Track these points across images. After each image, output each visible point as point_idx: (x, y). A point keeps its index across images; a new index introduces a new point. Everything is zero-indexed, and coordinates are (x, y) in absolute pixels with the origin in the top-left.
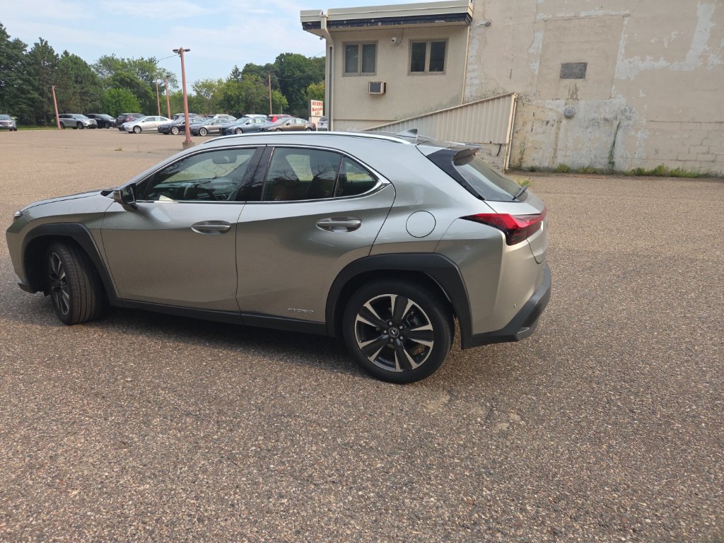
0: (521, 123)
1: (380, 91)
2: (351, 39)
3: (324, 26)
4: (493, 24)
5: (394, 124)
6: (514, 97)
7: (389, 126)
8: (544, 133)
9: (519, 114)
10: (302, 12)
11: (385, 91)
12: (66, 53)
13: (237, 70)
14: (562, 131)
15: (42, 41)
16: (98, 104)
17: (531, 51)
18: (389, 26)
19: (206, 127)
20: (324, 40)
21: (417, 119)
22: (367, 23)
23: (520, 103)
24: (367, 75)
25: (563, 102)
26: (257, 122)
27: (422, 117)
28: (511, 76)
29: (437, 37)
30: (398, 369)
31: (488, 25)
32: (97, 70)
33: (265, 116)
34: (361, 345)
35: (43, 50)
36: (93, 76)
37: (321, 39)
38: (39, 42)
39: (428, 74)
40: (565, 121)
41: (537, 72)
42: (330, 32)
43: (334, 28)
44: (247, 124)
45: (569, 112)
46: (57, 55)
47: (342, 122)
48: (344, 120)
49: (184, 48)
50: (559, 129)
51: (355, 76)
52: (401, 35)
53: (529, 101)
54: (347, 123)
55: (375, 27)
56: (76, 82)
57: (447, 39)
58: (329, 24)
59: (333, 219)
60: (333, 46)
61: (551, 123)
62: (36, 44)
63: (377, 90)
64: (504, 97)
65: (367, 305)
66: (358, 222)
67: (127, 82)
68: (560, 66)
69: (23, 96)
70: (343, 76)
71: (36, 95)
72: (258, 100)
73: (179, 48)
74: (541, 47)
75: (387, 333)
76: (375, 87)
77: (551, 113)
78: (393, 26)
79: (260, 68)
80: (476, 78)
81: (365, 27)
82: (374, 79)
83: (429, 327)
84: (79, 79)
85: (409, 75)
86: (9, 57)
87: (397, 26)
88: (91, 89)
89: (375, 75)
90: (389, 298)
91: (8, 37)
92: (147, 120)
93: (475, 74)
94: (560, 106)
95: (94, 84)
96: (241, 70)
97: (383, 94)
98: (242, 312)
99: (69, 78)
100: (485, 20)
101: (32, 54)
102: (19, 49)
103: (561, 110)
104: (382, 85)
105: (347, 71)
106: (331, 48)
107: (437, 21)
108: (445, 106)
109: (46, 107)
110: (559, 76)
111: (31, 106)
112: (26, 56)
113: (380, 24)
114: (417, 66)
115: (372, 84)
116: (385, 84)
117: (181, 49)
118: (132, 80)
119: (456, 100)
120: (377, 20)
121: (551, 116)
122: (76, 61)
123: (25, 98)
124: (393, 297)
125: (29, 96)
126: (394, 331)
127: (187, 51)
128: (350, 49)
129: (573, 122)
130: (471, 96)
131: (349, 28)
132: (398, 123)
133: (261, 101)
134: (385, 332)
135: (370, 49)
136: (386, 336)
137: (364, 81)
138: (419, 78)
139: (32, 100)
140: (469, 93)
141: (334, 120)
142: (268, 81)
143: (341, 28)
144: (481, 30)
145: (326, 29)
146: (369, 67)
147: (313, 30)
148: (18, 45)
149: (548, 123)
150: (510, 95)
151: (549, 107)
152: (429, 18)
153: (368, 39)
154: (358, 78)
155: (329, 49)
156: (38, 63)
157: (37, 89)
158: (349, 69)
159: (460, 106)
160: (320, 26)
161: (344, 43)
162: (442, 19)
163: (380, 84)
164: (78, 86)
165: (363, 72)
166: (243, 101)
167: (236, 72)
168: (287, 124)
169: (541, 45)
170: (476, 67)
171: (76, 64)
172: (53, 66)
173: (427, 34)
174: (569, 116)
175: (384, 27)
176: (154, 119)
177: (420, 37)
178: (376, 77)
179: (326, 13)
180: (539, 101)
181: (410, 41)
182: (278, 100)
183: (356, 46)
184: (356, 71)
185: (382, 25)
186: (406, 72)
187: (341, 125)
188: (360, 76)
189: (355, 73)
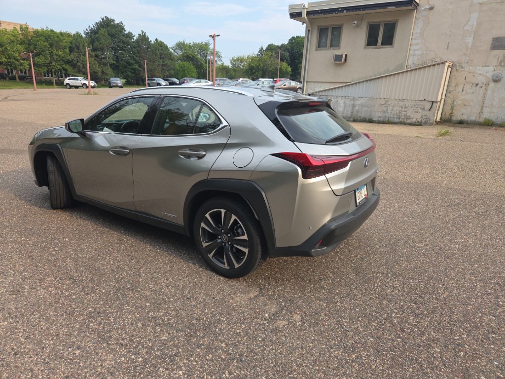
0: (454, 85)
1: (342, 61)
2: (323, 24)
3: (304, 15)
4: (435, 8)
5: (349, 85)
6: (447, 64)
7: (345, 86)
8: (473, 93)
9: (453, 78)
10: (290, 6)
11: (346, 60)
12: (156, 40)
13: (262, 48)
14: (489, 92)
15: (143, 32)
16: (172, 72)
17: (467, 28)
18: (352, 13)
20: (305, 24)
21: (367, 81)
22: (335, 11)
23: (454, 69)
24: (333, 50)
25: (492, 68)
26: (265, 83)
27: (371, 80)
28: (448, 47)
29: (389, 19)
30: (226, 267)
31: (431, 8)
32: (174, 50)
33: (272, 80)
34: (205, 245)
35: (143, 38)
36: (171, 54)
37: (303, 24)
38: (141, 33)
39: (380, 48)
40: (492, 84)
41: (470, 45)
42: (308, 19)
43: (311, 16)
44: (258, 85)
45: (497, 77)
46: (151, 41)
47: (313, 83)
48: (314, 82)
50: (486, 90)
51: (324, 50)
52: (361, 19)
53: (462, 67)
54: (316, 84)
55: (341, 14)
56: (160, 58)
57: (397, 21)
58: (308, 13)
59: (190, 150)
60: (310, 29)
61: (480, 85)
62: (139, 35)
63: (340, 60)
64: (439, 64)
65: (207, 215)
66: (204, 153)
67: (190, 58)
68: (491, 40)
69: (130, 67)
70: (316, 50)
71: (136, 66)
72: (271, 69)
73: (213, 34)
74: (475, 25)
75: (221, 239)
76: (338, 58)
77: (480, 78)
78: (354, 13)
79: (278, 47)
80: (418, 49)
81: (334, 14)
82: (338, 52)
83: (245, 237)
84: (162, 56)
85: (365, 48)
86: (124, 43)
87: (358, 12)
88: (169, 62)
89: (339, 49)
90: (221, 212)
91: (125, 31)
92: (197, 82)
93: (418, 47)
94: (490, 72)
95: (171, 59)
96: (265, 49)
97: (344, 63)
98: (138, 212)
99: (156, 56)
100: (429, 5)
101: (137, 41)
102: (129, 37)
103: (490, 75)
104: (344, 57)
106: (309, 30)
107: (389, 7)
108: (392, 71)
109: (141, 73)
110: (489, 46)
111: (133, 73)
112: (133, 42)
113: (345, 11)
114: (372, 41)
115: (336, 56)
116: (346, 55)
118: (193, 57)
119: (401, 66)
120: (343, 9)
121: (481, 80)
122: (160, 45)
123: (130, 69)
124: (223, 211)
125: (133, 67)
126: (225, 237)
127: (218, 36)
128: (322, 31)
129: (499, 85)
130: (413, 64)
131: (322, 16)
132: (353, 84)
134: (219, 237)
135: (337, 30)
136: (219, 241)
137: (330, 53)
138: (373, 51)
139: (134, 69)
140: (412, 62)
141: (307, 82)
142: (278, 56)
143: (316, 16)
144: (426, 13)
145: (306, 17)
146: (335, 43)
147: (297, 18)
148: (129, 35)
149: (477, 85)
150: (444, 63)
151: (479, 72)
152: (382, 5)
153: (336, 23)
154: (327, 51)
155: (308, 31)
156: (139, 46)
157: (137, 62)
158: (320, 46)
159: (402, 71)
160: (301, 15)
161: (318, 27)
162: (393, 5)
163: (342, 55)
164: (161, 61)
165: (331, 47)
166: (261, 70)
167: (261, 50)
168: (284, 85)
169: (475, 23)
170: (419, 41)
171: (161, 46)
172: (148, 48)
173: (380, 18)
174: (496, 80)
175: (348, 13)
176: (201, 82)
177: (374, 20)
178: (340, 50)
179: (306, 6)
180: (471, 68)
181: (368, 23)
182: (284, 69)
183: (327, 29)
184: (326, 47)
185: (347, 12)
186: (363, 47)
187: (311, 85)
188: (328, 49)
189: (325, 48)
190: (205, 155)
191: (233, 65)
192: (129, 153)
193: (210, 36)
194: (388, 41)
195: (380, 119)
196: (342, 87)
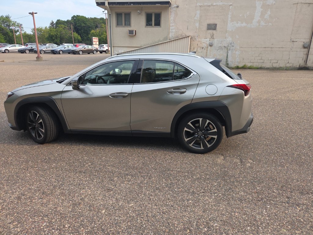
0: (193, 48)
1: (133, 34)
2: (119, 11)
3: (107, 4)
4: (179, 7)
5: (141, 49)
6: (190, 37)
7: (139, 49)
8: (201, 52)
9: (192, 44)
11: (135, 34)
13: (53, 22)
14: (208, 51)
17: (195, 18)
18: (136, 6)
19: (44, 49)
20: (106, 11)
22: (126, 4)
23: (192, 40)
24: (127, 27)
25: (208, 39)
26: (69, 47)
27: (153, 46)
28: (188, 28)
29: (157, 11)
30: (202, 148)
31: (178, 7)
33: (72, 44)
34: (186, 140)
39: (154, 27)
40: (209, 47)
41: (198, 27)
42: (109, 7)
43: (111, 6)
44: (65, 48)
45: (211, 44)
48: (118, 47)
49: (34, 12)
50: (207, 50)
51: (122, 27)
52: (141, 9)
53: (195, 39)
54: (119, 48)
55: (130, 6)
57: (161, 12)
58: (109, 3)
59: (174, 89)
60: (111, 13)
61: (204, 48)
63: (132, 34)
64: (186, 37)
65: (189, 123)
66: (185, 90)
68: (207, 25)
70: (116, 27)
73: (32, 12)
74: (199, 17)
75: (197, 134)
76: (131, 32)
77: (204, 44)
78: (138, 6)
79: (64, 22)
80: (174, 29)
81: (125, 6)
82: (130, 29)
83: (215, 130)
85: (145, 27)
87: (140, 6)
89: (131, 27)
90: (199, 120)
93: (173, 28)
94: (207, 41)
96: (55, 23)
97: (135, 35)
98: (132, 131)
100: (176, 5)
103: (208, 43)
104: (134, 31)
105: (118, 25)
106: (110, 14)
107: (157, 5)
108: (162, 41)
110: (206, 28)
114: (149, 23)
115: (129, 31)
116: (135, 31)
117: (33, 12)
119: (166, 38)
120: (131, 3)
121: (204, 45)
124: (201, 119)
126: (200, 133)
127: (36, 13)
128: (119, 15)
129: (212, 48)
130: (172, 37)
131: (118, 6)
132: (143, 48)
133: (68, 37)
134: (196, 134)
135: (128, 16)
136: (196, 136)
137: (126, 29)
138: (150, 29)
140: (171, 35)
141: (113, 47)
142: (71, 28)
143: (114, 6)
144: (175, 9)
145: (108, 6)
146: (128, 23)
147: (101, 6)
149: (203, 48)
150: (188, 37)
151: (203, 41)
152: (153, 3)
153: (127, 11)
154: (123, 28)
155: (109, 15)
159: (167, 41)
160: (105, 4)
161: (116, 12)
162: (159, 4)
163: (133, 31)
165: (125, 25)
167: (52, 23)
168: (84, 48)
169: (199, 16)
170: (173, 24)
173: (153, 10)
174: (211, 45)
175: (134, 6)
177: (150, 11)
180: (199, 39)
181: (145, 12)
182: (76, 37)
183: (121, 14)
184: (122, 25)
185: (133, 5)
186: (144, 26)
187: (116, 49)
188: (124, 27)
189: (122, 26)
190: (185, 92)
192: (127, 96)
193: (30, 13)
194: (158, 24)
196: (137, 50)
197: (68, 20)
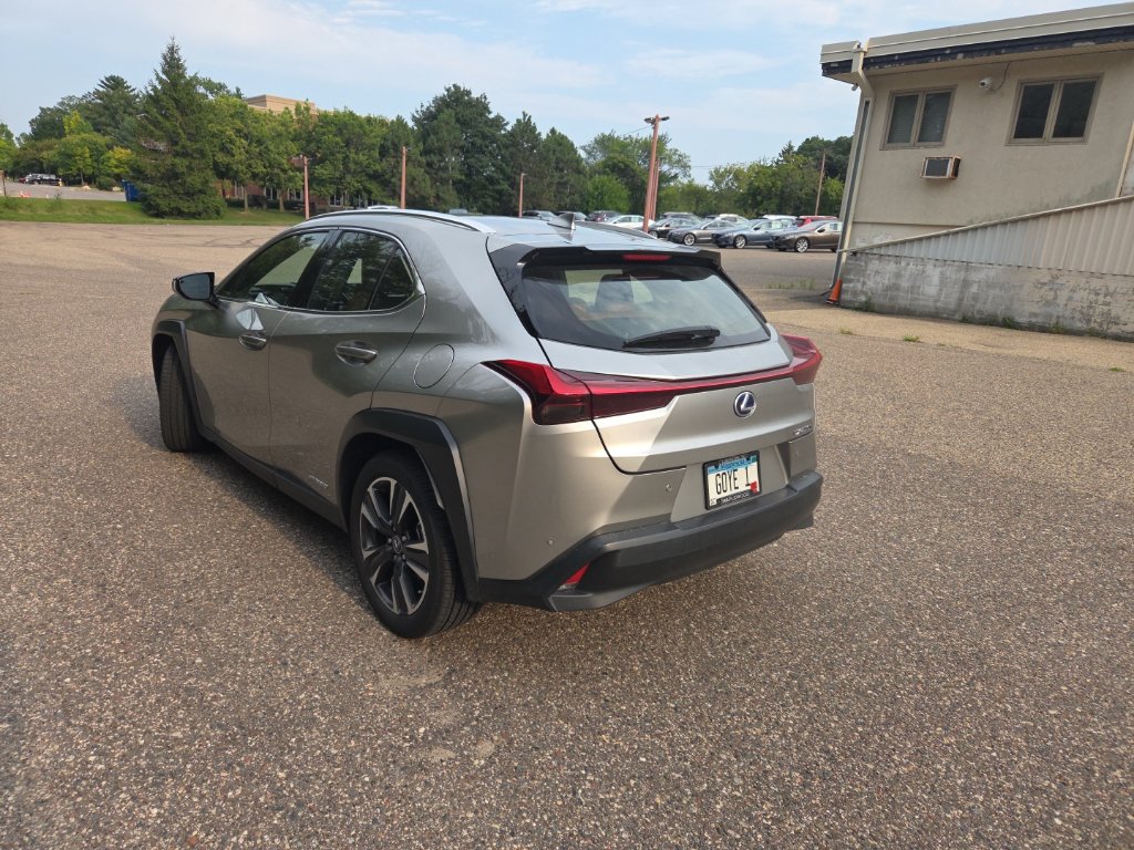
1: (944, 174)
2: (904, 86)
3: (858, 67)
5: (957, 233)
7: (947, 235)
10: (825, 47)
11: (955, 173)
12: (553, 131)
13: (791, 147)
15: (525, 115)
16: (576, 198)
18: (977, 60)
19: (695, 232)
20: (859, 90)
21: (1005, 223)
22: (937, 55)
24: (926, 147)
26: (773, 226)
27: (1015, 222)
29: (1079, 73)
30: (395, 608)
32: (589, 153)
33: (794, 218)
34: (365, 554)
35: (525, 127)
36: (579, 160)
37: (854, 89)
38: (521, 117)
39: (1049, 143)
42: (867, 77)
43: (875, 70)
44: (756, 229)
46: (539, 134)
47: (869, 227)
48: (872, 223)
51: (904, 148)
52: (1004, 72)
54: (876, 228)
55: (950, 62)
56: (557, 168)
57: (1100, 77)
58: (868, 63)
60: (871, 99)
62: (518, 121)
63: (940, 173)
65: (370, 490)
66: (374, 352)
67: (619, 169)
69: (491, 187)
70: (883, 148)
71: (505, 186)
72: (802, 194)
73: (653, 116)
75: (391, 544)
76: (936, 167)
78: (985, 59)
81: (932, 64)
82: (936, 153)
83: (425, 546)
84: (561, 165)
85: (1009, 143)
86: (484, 137)
87: (993, 58)
88: (572, 178)
89: (942, 145)
90: (389, 483)
91: (490, 113)
95: (579, 171)
96: (795, 149)
97: (951, 179)
99: (548, 164)
101: (512, 134)
102: (498, 126)
104: (951, 164)
105: (890, 141)
106: (867, 103)
107: (1076, 44)
108: (1078, 202)
109: (514, 201)
111: (499, 200)
112: (504, 136)
113: (960, 56)
114: (1028, 127)
115: (931, 160)
116: (958, 162)
117: (657, 117)
118: (627, 166)
119: (1107, 188)
120: (955, 50)
122: (559, 142)
123: (494, 190)
124: (393, 483)
125: (499, 187)
126: (397, 541)
127: (664, 119)
128: (902, 104)
131: (904, 67)
132: (965, 231)
133: (807, 194)
135: (939, 102)
136: (389, 548)
137: (919, 156)
138: (1030, 151)
139: (500, 193)
141: (854, 223)
142: (821, 164)
143: (888, 68)
145: (860, 72)
146: (932, 131)
147: (839, 75)
148: (498, 122)
152: (1061, 38)
153: (938, 84)
154: (908, 151)
155: (865, 105)
156: (515, 144)
157: (508, 178)
158: (894, 137)
160: (850, 67)
161: (892, 94)
162: (1089, 39)
163: (946, 161)
164: (557, 174)
165: (920, 140)
166: (776, 195)
167: (787, 152)
168: (820, 231)
171: (560, 145)
172: (533, 148)
173: (1054, 70)
175: (969, 61)
176: (630, 220)
177: (1039, 76)
178: (942, 150)
179: (864, 47)
181: (1021, 83)
182: (834, 194)
183: (912, 99)
184: (908, 141)
185: (964, 57)
186: (1004, 140)
187: (865, 231)
188: (912, 147)
189: (907, 144)
191: (717, 183)
192: (265, 344)
193: (647, 120)
194: (1073, 126)
195: (1034, 320)
196: (938, 236)
197: (840, 139)
